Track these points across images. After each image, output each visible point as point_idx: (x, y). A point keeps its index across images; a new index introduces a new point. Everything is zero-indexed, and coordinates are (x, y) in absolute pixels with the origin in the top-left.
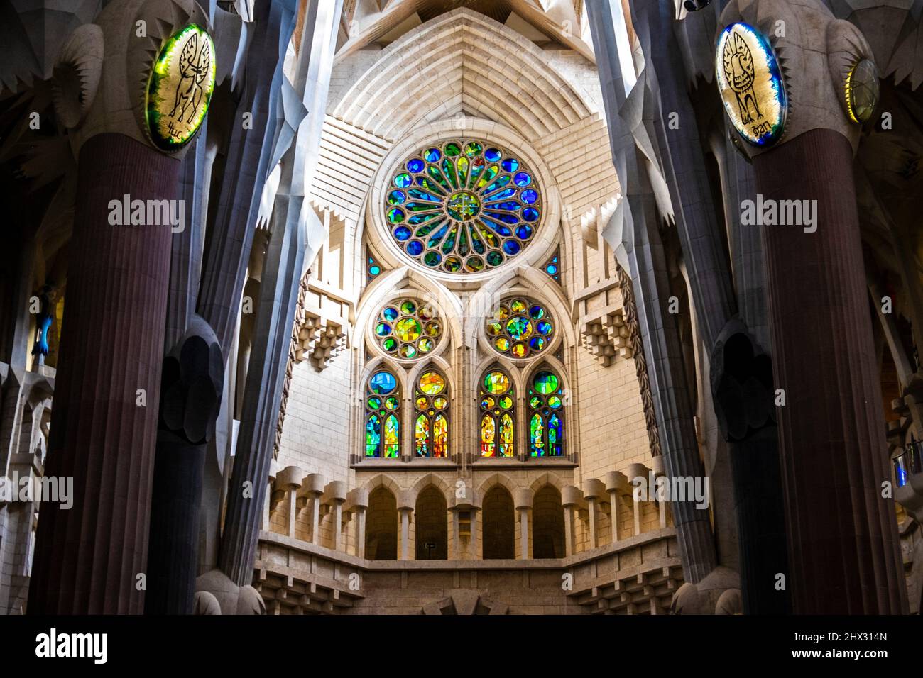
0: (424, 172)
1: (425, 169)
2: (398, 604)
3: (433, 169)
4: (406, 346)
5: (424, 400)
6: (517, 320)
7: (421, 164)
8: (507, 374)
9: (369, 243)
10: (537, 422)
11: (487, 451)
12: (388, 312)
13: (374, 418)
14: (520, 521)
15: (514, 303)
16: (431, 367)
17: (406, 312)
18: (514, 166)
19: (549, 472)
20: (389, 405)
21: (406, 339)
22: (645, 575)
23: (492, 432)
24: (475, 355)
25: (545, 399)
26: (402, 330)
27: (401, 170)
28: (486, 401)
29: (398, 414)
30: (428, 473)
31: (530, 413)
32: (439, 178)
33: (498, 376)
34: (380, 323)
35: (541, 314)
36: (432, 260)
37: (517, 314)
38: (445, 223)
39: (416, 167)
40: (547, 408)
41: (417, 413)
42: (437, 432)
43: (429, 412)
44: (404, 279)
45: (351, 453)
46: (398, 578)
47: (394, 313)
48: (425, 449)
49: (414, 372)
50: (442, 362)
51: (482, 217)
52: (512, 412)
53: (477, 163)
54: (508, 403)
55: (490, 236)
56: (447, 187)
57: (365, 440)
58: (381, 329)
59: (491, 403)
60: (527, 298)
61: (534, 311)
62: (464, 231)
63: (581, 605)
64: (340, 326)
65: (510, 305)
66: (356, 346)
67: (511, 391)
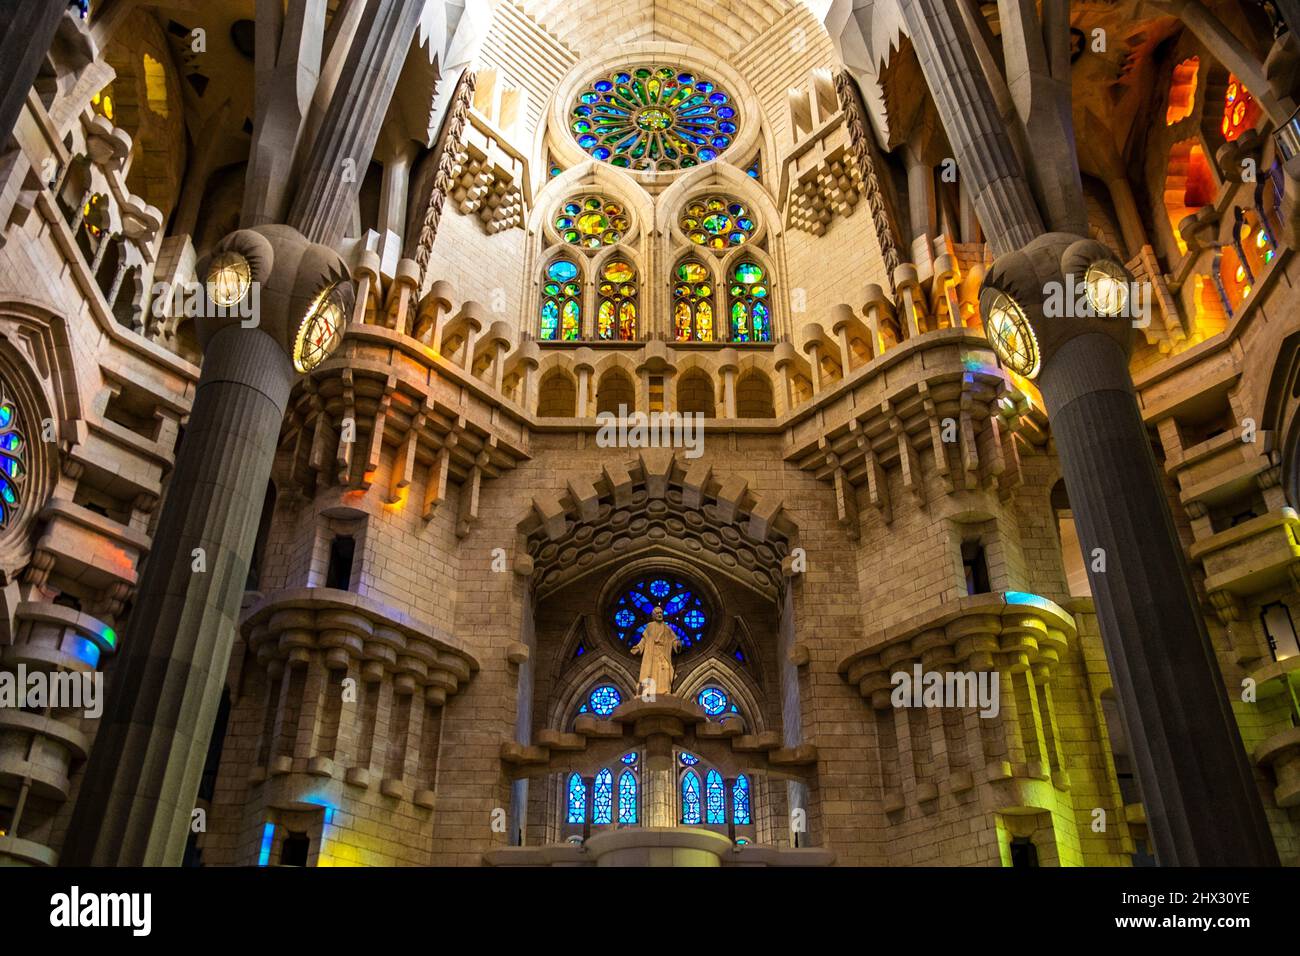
0: (613, 91)
1: (614, 88)
2: (572, 466)
3: (622, 90)
4: (589, 237)
5: (609, 287)
6: (715, 217)
7: (609, 85)
8: (703, 264)
9: (551, 146)
10: (740, 310)
11: (682, 335)
12: (570, 208)
13: (551, 303)
14: (722, 401)
15: (711, 202)
16: (617, 257)
17: (589, 208)
18: (709, 90)
19: (755, 353)
20: (569, 291)
21: (589, 231)
22: (890, 401)
23: (687, 318)
24: (668, 243)
25: (748, 288)
26: (586, 225)
27: (587, 89)
28: (681, 289)
29: (579, 298)
30: (613, 352)
31: (732, 301)
32: (629, 97)
33: (694, 267)
34: (561, 217)
35: (742, 213)
36: (621, 162)
37: (715, 212)
38: (634, 133)
39: (603, 87)
40: (749, 297)
41: (601, 298)
42: (623, 317)
43: (614, 297)
44: (588, 175)
45: (522, 330)
46: (573, 439)
47: (577, 209)
48: (609, 333)
49: (597, 259)
50: (630, 251)
51: (674, 129)
52: (711, 299)
53: (669, 85)
54: (706, 291)
55: (684, 145)
56: (637, 104)
57: (539, 323)
58: (562, 223)
59: (686, 291)
60: (726, 196)
61: (734, 209)
62: (654, 141)
63: (803, 470)
64: (512, 178)
65: (706, 203)
66: (533, 231)
67: (709, 280)
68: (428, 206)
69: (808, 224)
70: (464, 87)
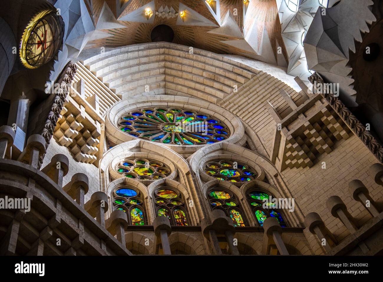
1: (144, 115)
3: (149, 116)
4: (142, 177)
5: (163, 201)
6: (227, 170)
7: (140, 114)
8: (227, 191)
12: (127, 164)
15: (222, 163)
16: (165, 186)
17: (139, 164)
18: (205, 118)
20: (133, 203)
21: (141, 174)
24: (200, 180)
26: (138, 172)
27: (127, 115)
28: (215, 203)
31: (253, 209)
32: (155, 119)
33: (221, 193)
34: (121, 168)
37: (227, 168)
39: (137, 115)
41: (158, 207)
42: (177, 217)
53: (179, 116)
54: (233, 204)
55: (196, 139)
56: (161, 122)
58: (121, 171)
59: (219, 204)
60: (232, 160)
62: (176, 137)
64: (96, 128)
65: (219, 163)
66: (104, 170)
67: (234, 198)
68: (47, 118)
69: (300, 161)
70: (69, 70)
